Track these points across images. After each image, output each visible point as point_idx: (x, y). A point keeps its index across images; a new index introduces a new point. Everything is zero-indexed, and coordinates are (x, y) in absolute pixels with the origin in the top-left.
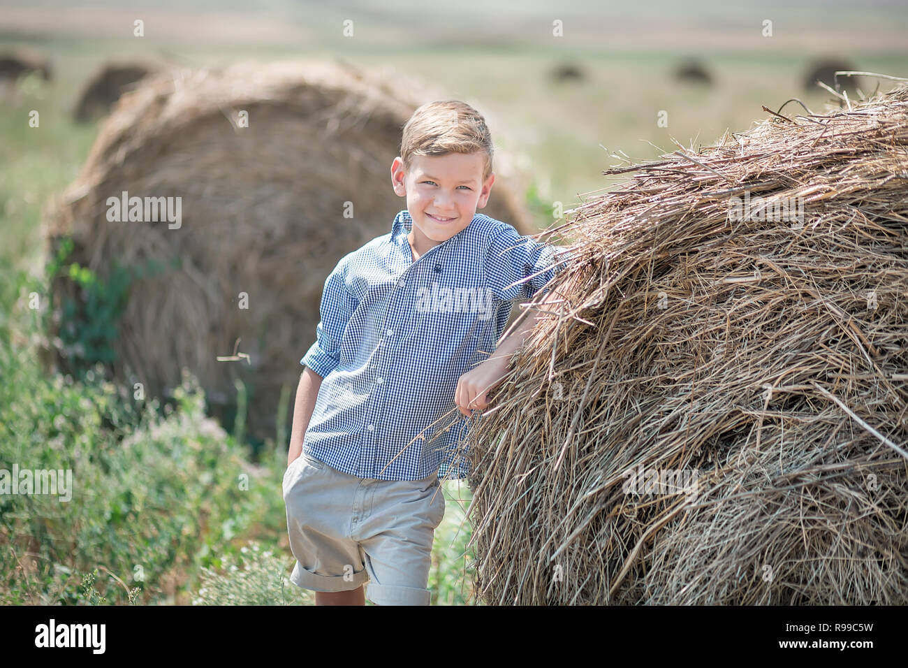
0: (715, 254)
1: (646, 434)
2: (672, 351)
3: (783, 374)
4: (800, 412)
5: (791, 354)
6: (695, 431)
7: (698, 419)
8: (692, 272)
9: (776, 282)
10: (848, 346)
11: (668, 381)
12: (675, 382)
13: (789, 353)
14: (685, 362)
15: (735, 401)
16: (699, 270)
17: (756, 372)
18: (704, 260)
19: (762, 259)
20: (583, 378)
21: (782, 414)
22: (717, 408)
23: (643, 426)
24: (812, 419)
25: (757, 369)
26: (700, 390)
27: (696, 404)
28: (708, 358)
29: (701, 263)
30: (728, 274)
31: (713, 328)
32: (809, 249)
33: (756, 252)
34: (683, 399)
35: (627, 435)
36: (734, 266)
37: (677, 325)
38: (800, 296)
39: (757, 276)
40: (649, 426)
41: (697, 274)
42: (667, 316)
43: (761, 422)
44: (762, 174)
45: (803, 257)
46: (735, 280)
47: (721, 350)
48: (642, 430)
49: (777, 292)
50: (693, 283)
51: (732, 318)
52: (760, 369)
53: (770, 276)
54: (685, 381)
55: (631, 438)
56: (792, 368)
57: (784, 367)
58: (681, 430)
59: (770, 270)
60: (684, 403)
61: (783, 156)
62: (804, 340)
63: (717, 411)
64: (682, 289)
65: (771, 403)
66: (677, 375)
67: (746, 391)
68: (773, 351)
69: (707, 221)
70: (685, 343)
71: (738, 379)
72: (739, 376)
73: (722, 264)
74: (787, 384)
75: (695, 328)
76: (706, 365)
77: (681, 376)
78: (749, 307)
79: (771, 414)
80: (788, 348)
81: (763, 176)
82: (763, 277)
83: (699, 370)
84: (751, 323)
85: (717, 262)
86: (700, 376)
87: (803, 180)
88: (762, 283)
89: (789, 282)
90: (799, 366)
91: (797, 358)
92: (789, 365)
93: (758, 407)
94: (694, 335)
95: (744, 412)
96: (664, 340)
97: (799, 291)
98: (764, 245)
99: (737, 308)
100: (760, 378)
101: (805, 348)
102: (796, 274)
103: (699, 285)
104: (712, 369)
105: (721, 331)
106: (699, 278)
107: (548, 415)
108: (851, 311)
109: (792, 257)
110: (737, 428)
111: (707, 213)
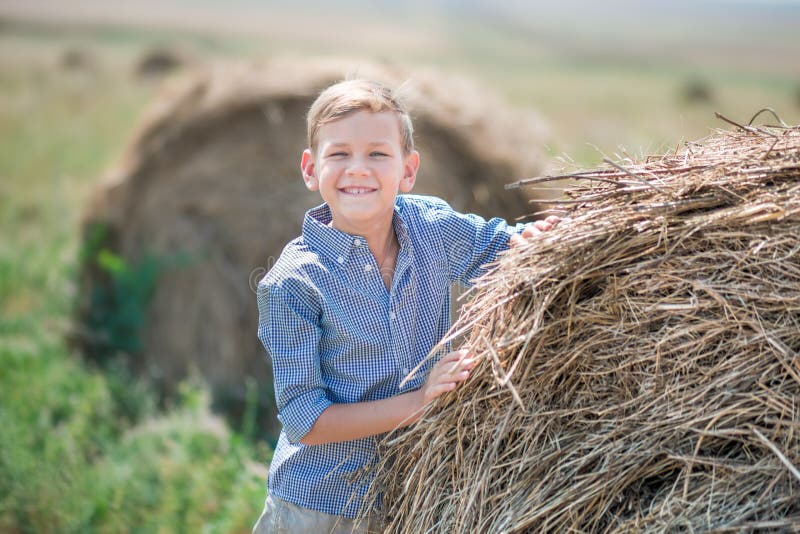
0: (650, 276)
1: (563, 474)
2: (598, 382)
3: (717, 415)
4: (736, 460)
5: (728, 393)
6: (617, 474)
7: (622, 459)
8: (622, 296)
9: (716, 311)
10: (793, 389)
11: (590, 416)
12: (598, 417)
13: (726, 393)
14: (611, 396)
15: (662, 443)
16: (631, 293)
17: (688, 411)
18: (636, 282)
19: (699, 285)
20: (501, 407)
21: (713, 461)
22: (643, 450)
23: (562, 464)
24: (749, 469)
25: (688, 408)
26: (625, 428)
27: (620, 444)
28: (636, 392)
29: (633, 287)
30: (663, 299)
31: (642, 359)
32: (752, 275)
33: (693, 277)
34: (606, 437)
35: (543, 473)
36: (671, 291)
37: (603, 354)
38: (741, 328)
39: (694, 304)
40: (567, 465)
41: (627, 298)
42: (593, 343)
43: (690, 468)
44: (703, 187)
45: (744, 285)
46: (670, 307)
47: (649, 385)
48: (559, 469)
49: (714, 322)
50: (623, 308)
51: (663, 348)
52: (693, 408)
53: (707, 304)
54: (610, 416)
55: (547, 478)
56: (728, 410)
57: (719, 408)
58: (601, 471)
59: (709, 298)
60: (607, 442)
61: (728, 168)
62: (742, 379)
63: (642, 453)
64: (611, 314)
65: (703, 448)
66: (600, 410)
67: (675, 433)
68: (710, 387)
69: (639, 240)
70: (611, 375)
71: (667, 418)
72: (669, 415)
73: (655, 288)
74: (722, 428)
75: (622, 358)
76: (634, 400)
77: (606, 411)
78: (684, 338)
79: (700, 461)
80: (725, 386)
81: (704, 190)
82: (701, 305)
83: (625, 405)
84: (685, 356)
85: (651, 286)
86: (627, 412)
87: (749, 197)
88: (700, 312)
89: (729, 312)
90: (736, 408)
91: (734, 399)
92: (725, 405)
93: (687, 451)
94: (620, 367)
95: (670, 457)
96: (589, 370)
97: (740, 323)
98: (703, 268)
99: (669, 338)
100: (692, 418)
101: (744, 387)
102: (737, 303)
103: (629, 311)
104: (639, 405)
105: (652, 362)
106: (629, 301)
107: (459, 446)
108: (797, 350)
109: (732, 283)
110: (662, 474)
111: (640, 230)
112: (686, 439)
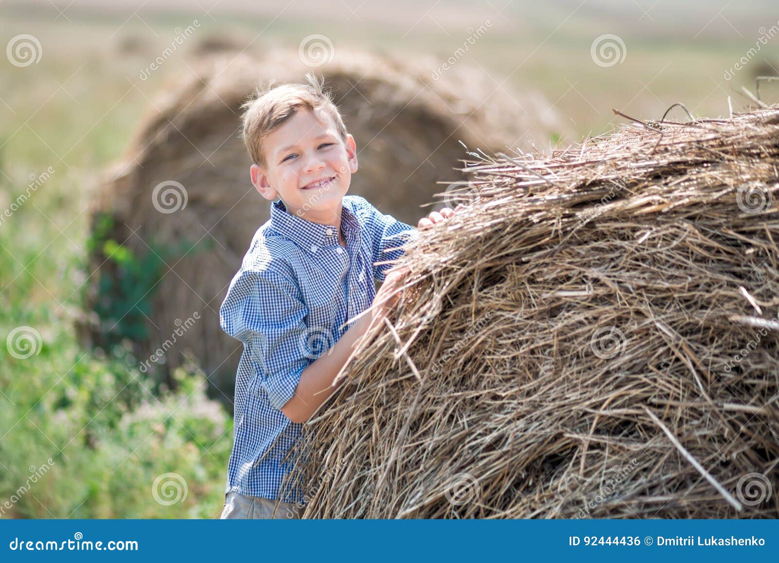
0: (547, 265)
1: (470, 451)
2: (502, 366)
3: (612, 396)
4: (631, 437)
5: (622, 375)
6: (520, 451)
7: (523, 439)
8: (523, 283)
9: (609, 298)
10: (682, 371)
11: (495, 397)
12: (503, 398)
13: (619, 375)
14: (513, 378)
15: (561, 422)
16: (532, 281)
17: (585, 393)
18: (535, 271)
19: (593, 273)
20: (414, 388)
21: (606, 439)
22: (543, 429)
23: (469, 442)
24: (641, 446)
25: (585, 390)
26: (527, 409)
27: (521, 424)
28: (536, 375)
29: (533, 275)
30: (560, 286)
31: (542, 343)
32: (640, 263)
33: (587, 265)
34: (509, 417)
35: (451, 452)
36: (569, 278)
37: (505, 339)
38: (632, 314)
39: (587, 292)
40: (474, 443)
41: (528, 286)
42: (496, 328)
43: (586, 446)
44: (594, 181)
45: (633, 273)
46: (565, 294)
47: (548, 367)
48: (467, 447)
49: (607, 308)
50: (524, 294)
51: (561, 333)
52: (589, 389)
53: (601, 291)
54: (513, 397)
55: (456, 455)
56: (622, 391)
57: (613, 390)
58: (505, 449)
59: (603, 285)
60: (509, 422)
61: (619, 163)
62: (635, 362)
63: (543, 432)
64: (513, 301)
65: (599, 426)
66: (504, 392)
67: (572, 413)
68: (605, 369)
69: (536, 230)
70: (514, 358)
71: (566, 399)
72: (567, 396)
73: (554, 275)
74: (616, 407)
75: (521, 343)
76: (535, 381)
77: (509, 393)
78: (581, 323)
79: (596, 438)
80: (619, 368)
81: (594, 184)
82: (596, 292)
83: (526, 387)
84: (581, 339)
85: (549, 274)
86: (528, 394)
87: (638, 190)
88: (595, 299)
89: (621, 298)
90: (629, 389)
91: (628, 380)
92: (618, 387)
93: (584, 430)
94: (521, 351)
95: (567, 435)
96: (494, 354)
97: (631, 309)
98: (597, 257)
99: (566, 322)
100: (590, 398)
101: (637, 369)
102: (627, 290)
103: (529, 297)
104: (539, 386)
105: (550, 346)
106: (529, 288)
107: (376, 426)
108: (684, 334)
109: (622, 271)
110: (561, 452)
111: (535, 221)
112: (582, 419)
